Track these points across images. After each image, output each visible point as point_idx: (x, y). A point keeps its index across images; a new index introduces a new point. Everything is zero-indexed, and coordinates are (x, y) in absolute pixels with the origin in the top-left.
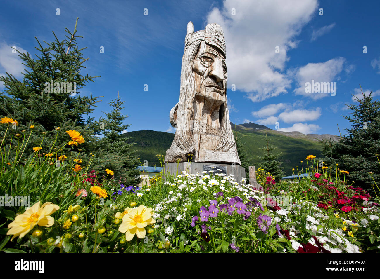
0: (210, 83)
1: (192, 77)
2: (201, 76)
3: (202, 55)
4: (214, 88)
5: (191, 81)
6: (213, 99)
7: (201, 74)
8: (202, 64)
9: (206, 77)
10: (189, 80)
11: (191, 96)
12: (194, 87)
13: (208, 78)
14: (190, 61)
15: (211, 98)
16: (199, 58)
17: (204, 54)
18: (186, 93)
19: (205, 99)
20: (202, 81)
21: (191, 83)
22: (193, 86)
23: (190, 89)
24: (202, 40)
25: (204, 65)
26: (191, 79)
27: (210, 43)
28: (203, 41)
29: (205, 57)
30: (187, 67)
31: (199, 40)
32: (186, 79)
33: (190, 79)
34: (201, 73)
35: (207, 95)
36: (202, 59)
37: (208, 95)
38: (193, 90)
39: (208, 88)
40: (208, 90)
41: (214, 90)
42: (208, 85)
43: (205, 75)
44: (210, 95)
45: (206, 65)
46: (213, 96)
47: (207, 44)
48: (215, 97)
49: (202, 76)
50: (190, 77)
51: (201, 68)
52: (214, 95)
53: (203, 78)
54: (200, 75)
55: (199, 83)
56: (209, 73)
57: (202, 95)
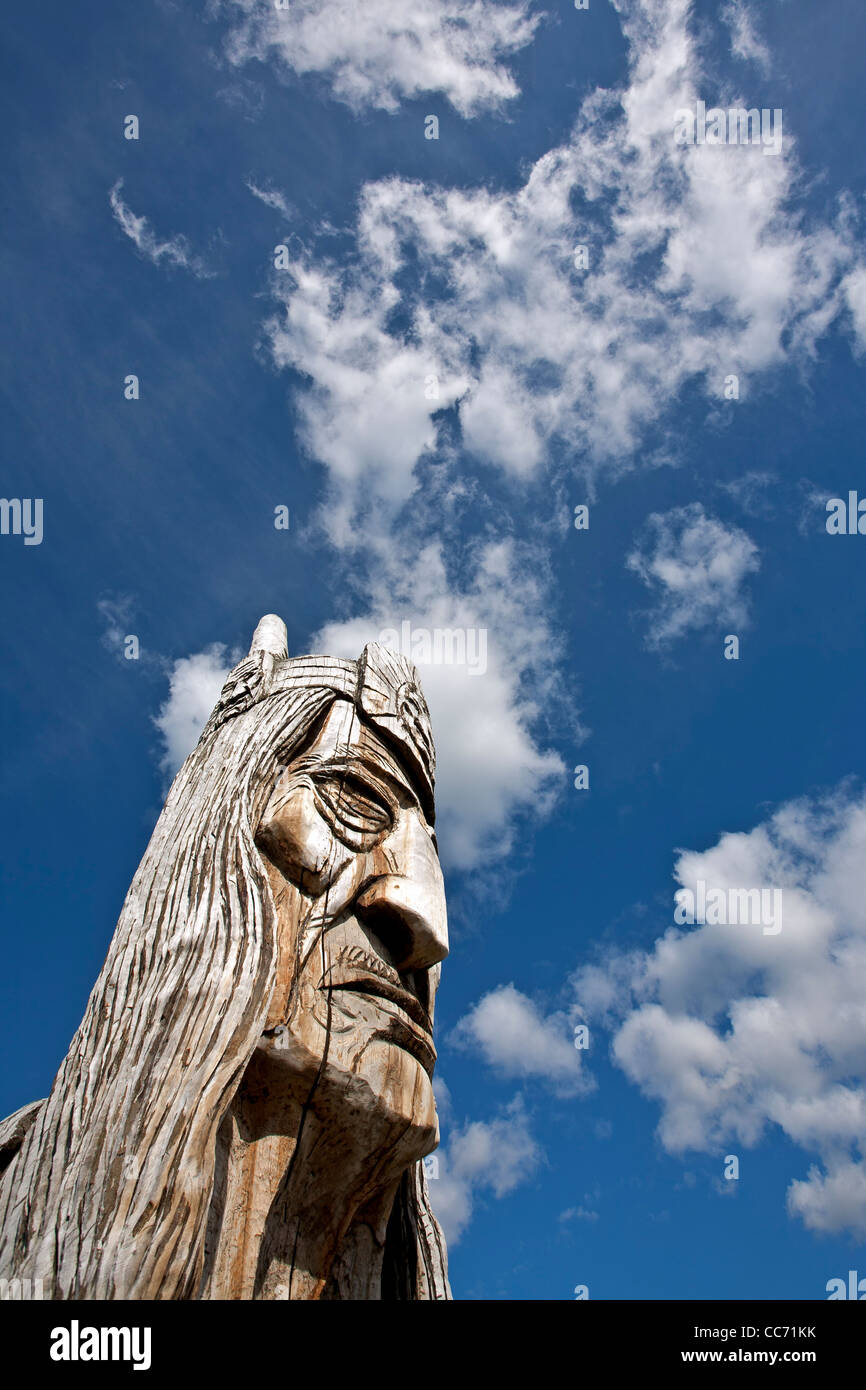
0: (363, 966)
1: (251, 884)
2: (308, 901)
3: (332, 762)
4: (394, 1008)
5: (236, 911)
6: (378, 1111)
7: (309, 880)
8: (325, 818)
9: (340, 916)
10: (218, 903)
11: (216, 1054)
12: (263, 966)
13: (353, 921)
14: (256, 776)
15: (364, 1100)
16: (315, 777)
17: (343, 761)
18: (169, 1018)
19: (308, 1106)
20: (311, 934)
21: (237, 932)
22: (253, 955)
23: (223, 977)
24: (341, 695)
25: (338, 825)
26: (242, 894)
27: (381, 722)
28: (347, 698)
29: (351, 783)
30: (225, 813)
31: (325, 687)
32: (194, 894)
33: (233, 891)
34: (317, 873)
35: (340, 1061)
36: (332, 789)
37: (346, 1064)
38: (245, 991)
39: (349, 999)
40: (348, 1022)
41: (396, 1023)
42: (351, 977)
43: (340, 894)
44: (364, 1072)
45: (351, 835)
46: (381, 1078)
47: (365, 718)
48: (398, 1094)
49: (315, 896)
50: (232, 878)
51: (317, 843)
52: (392, 1073)
53: (318, 912)
54: (305, 891)
55: (287, 949)
56: (362, 888)
57: (298, 1062)
